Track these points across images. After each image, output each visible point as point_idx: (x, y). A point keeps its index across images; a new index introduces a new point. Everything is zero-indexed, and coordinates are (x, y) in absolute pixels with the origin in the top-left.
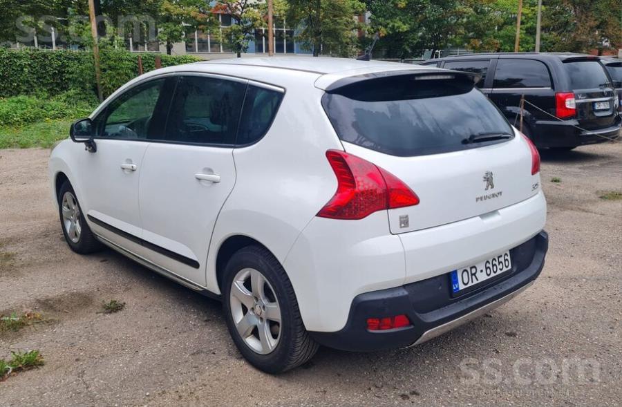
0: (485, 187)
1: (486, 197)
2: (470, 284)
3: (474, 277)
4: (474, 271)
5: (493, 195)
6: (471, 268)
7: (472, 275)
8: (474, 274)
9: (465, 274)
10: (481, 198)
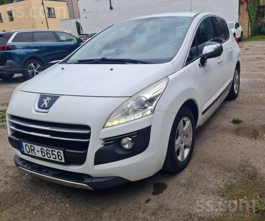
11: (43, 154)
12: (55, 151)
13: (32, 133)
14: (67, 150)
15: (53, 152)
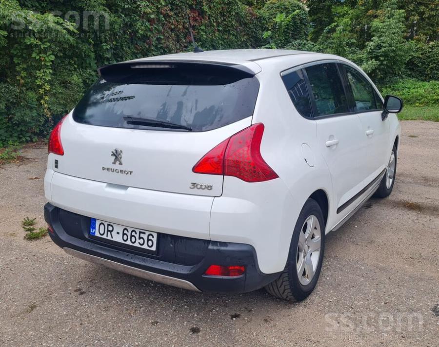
0: (113, 161)
1: (113, 170)
2: (104, 236)
3: (109, 233)
4: (110, 228)
5: (121, 171)
6: (108, 225)
7: (108, 231)
8: (111, 231)
9: (102, 226)
10: (108, 169)
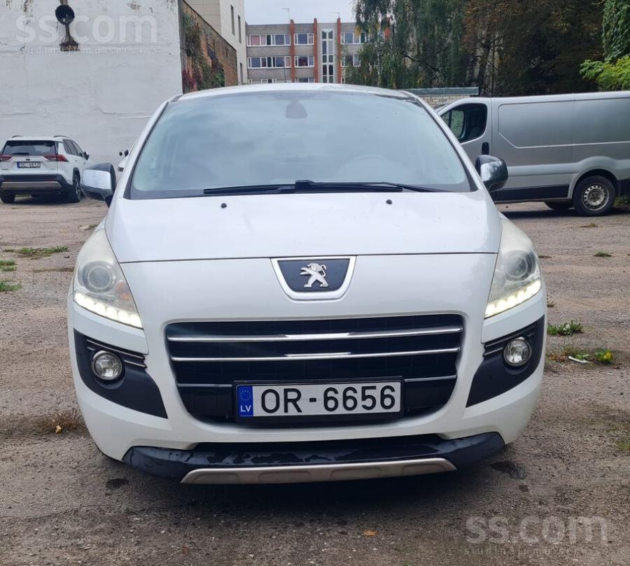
11: (331, 404)
12: (374, 388)
13: (290, 357)
14: (406, 380)
15: (368, 392)
